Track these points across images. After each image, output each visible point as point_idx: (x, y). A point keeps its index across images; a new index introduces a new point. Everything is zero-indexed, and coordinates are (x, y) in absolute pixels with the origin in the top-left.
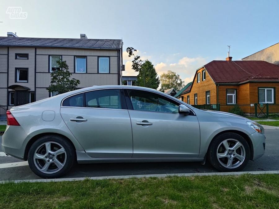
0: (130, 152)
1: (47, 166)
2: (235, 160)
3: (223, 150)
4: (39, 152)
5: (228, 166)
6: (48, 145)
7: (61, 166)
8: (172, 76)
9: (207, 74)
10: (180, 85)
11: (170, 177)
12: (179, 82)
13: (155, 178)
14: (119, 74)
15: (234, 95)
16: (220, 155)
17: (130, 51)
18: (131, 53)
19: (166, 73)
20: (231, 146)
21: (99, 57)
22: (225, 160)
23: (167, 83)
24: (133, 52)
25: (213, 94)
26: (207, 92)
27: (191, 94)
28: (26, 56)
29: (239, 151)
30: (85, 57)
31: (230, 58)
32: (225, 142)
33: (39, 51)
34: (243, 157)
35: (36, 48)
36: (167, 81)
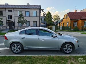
0: (38, 47)
1: (16, 50)
2: (69, 50)
3: (65, 47)
4: (13, 47)
5: (67, 52)
6: (16, 45)
7: (19, 50)
8: (57, 16)
9: (68, 16)
10: (59, 19)
11: (49, 56)
12: (59, 18)
13: (44, 56)
14: (39, 17)
15: (76, 23)
16: (64, 49)
17: (43, 10)
18: (43, 11)
19: (55, 15)
20: (68, 46)
21: (33, 11)
22: (66, 50)
23: (55, 18)
24: (44, 10)
25: (70, 23)
26: (68, 22)
27: (62, 23)
28: (11, 11)
29: (70, 48)
30: (29, 11)
31: (76, 11)
32: (66, 45)
33: (15, 10)
34: (71, 49)
35: (14, 8)
36: (56, 18)
